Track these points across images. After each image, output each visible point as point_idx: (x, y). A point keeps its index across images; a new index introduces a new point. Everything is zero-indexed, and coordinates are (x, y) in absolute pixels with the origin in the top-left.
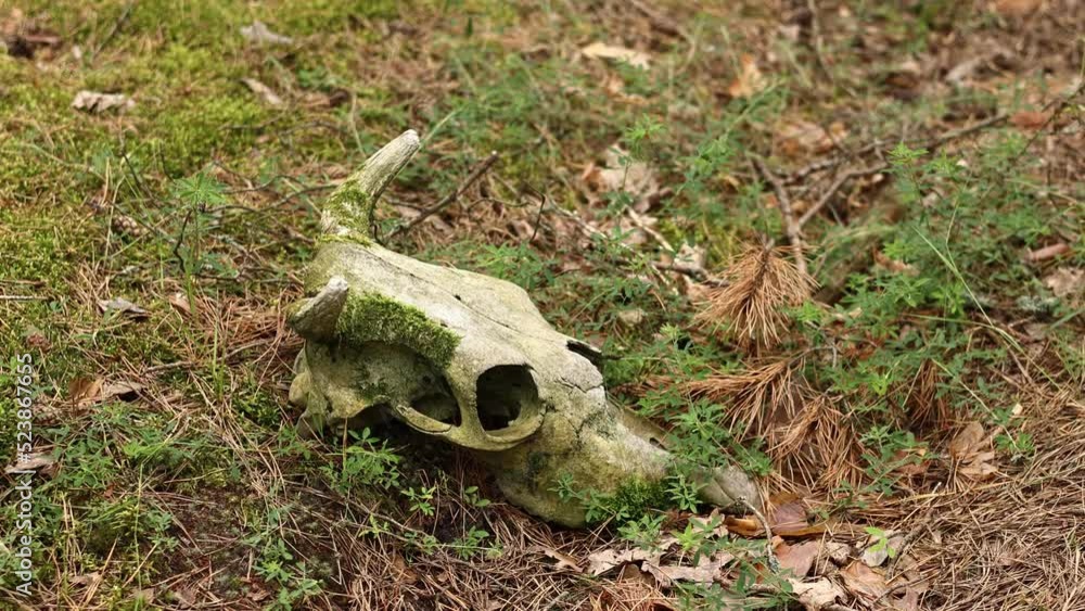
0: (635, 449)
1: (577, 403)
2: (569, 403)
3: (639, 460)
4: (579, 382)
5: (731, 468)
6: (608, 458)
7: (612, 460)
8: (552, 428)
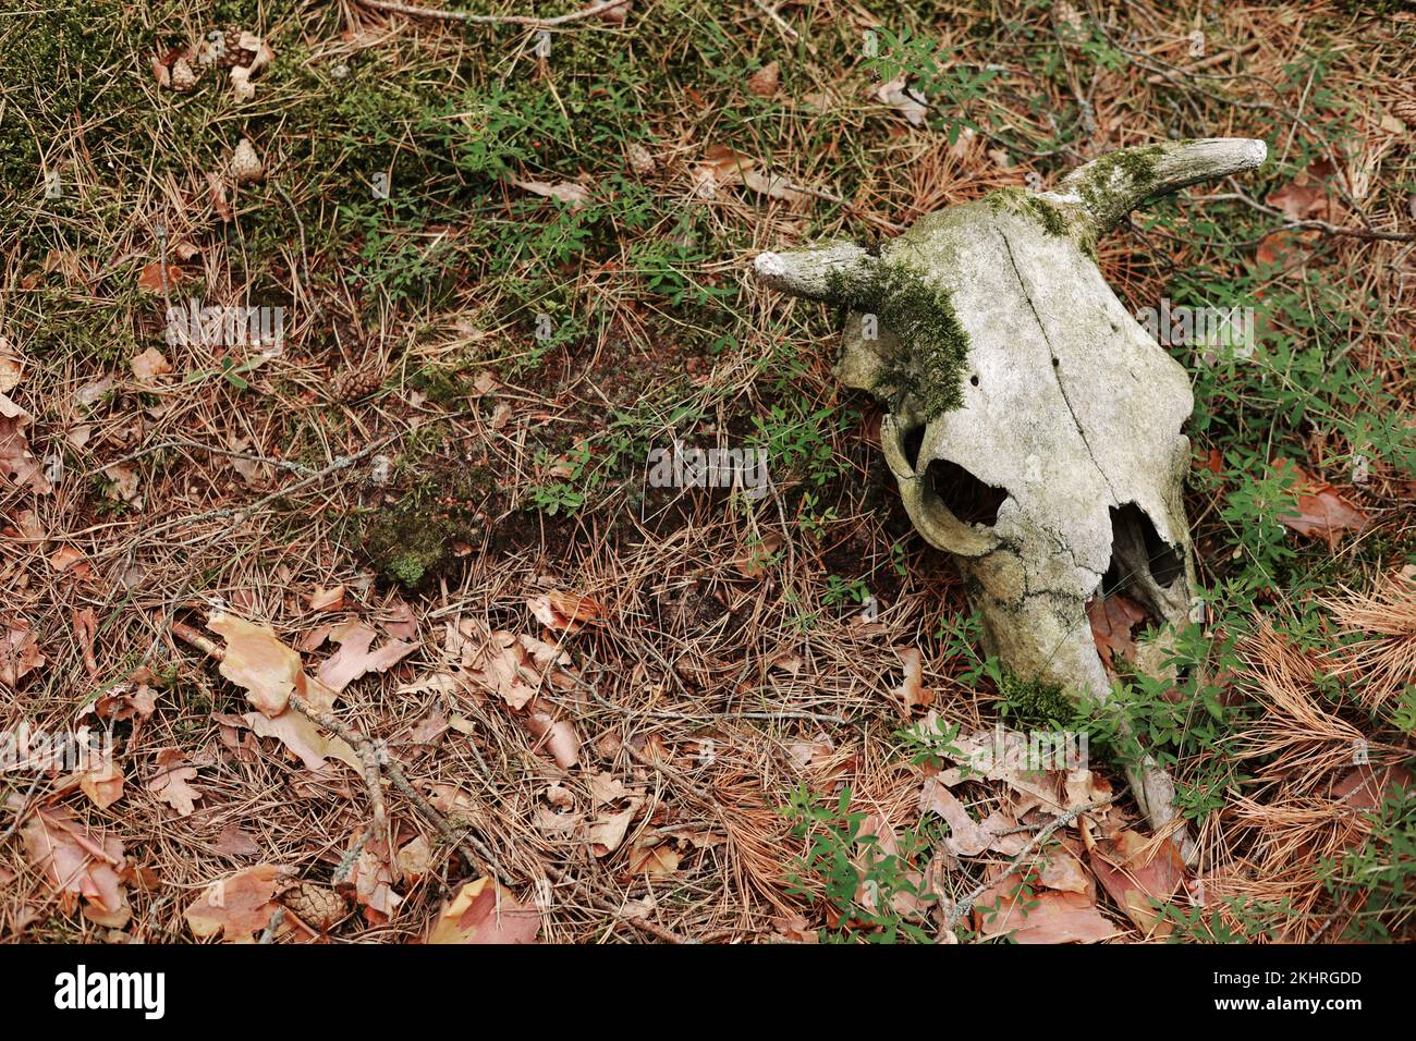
0: (1084, 662)
1: (1056, 568)
2: (1044, 561)
3: (1079, 675)
4: (1076, 551)
5: (1164, 775)
6: (1043, 645)
7: (1046, 650)
8: (998, 568)
